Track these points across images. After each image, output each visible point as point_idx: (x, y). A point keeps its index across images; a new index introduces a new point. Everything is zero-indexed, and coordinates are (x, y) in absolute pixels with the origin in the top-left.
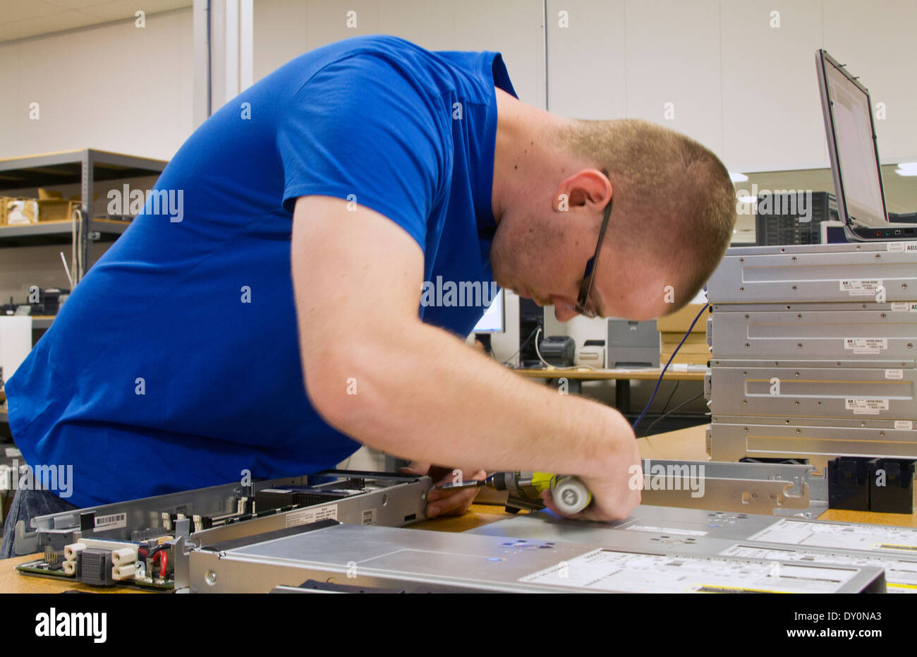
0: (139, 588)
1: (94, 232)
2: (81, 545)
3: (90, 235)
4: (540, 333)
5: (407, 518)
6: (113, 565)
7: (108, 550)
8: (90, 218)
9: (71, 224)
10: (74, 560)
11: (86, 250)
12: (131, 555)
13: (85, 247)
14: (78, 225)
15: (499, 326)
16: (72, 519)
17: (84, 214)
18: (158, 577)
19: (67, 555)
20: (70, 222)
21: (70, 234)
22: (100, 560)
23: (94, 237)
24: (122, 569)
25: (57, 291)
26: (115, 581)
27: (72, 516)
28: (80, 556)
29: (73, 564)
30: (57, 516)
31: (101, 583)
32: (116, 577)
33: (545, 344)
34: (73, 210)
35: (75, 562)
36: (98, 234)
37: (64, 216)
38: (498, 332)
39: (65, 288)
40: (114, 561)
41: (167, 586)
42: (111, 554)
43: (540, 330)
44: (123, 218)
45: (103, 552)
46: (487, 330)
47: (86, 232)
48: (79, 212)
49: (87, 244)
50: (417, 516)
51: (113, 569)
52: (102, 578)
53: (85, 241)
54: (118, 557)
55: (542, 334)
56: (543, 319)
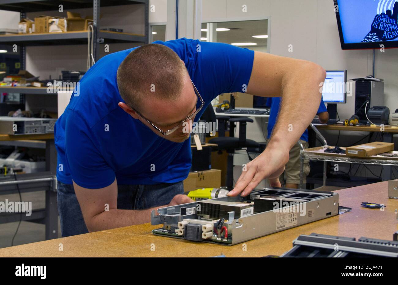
0: (214, 243)
1: (100, 38)
2: (185, 222)
3: (98, 40)
4: (368, 104)
5: (328, 214)
6: (203, 232)
7: (201, 225)
8: (98, 30)
9: (87, 33)
10: (183, 229)
11: (96, 49)
12: (210, 228)
13: (95, 47)
14: (91, 34)
15: (342, 99)
16: (174, 209)
17: (94, 27)
18: (224, 238)
19: (179, 226)
20: (86, 32)
21: (87, 39)
22: (197, 229)
23: (101, 41)
24: (207, 234)
25: (78, 72)
26: (203, 239)
27: (174, 208)
28: (186, 227)
29: (182, 230)
30: (169, 208)
31: (197, 240)
32: (204, 237)
33: (371, 111)
34: (88, 25)
35: (184, 230)
36: (103, 40)
37: (82, 29)
38: (342, 102)
39: (83, 71)
40: (203, 230)
41: (228, 242)
42: (201, 227)
43: (368, 102)
44: (117, 30)
45: (199, 226)
46: (334, 101)
47: (96, 38)
48: (92, 26)
49: (96, 46)
50: (332, 213)
51: (203, 234)
52: (197, 237)
53: (95, 44)
54: (205, 228)
55: (369, 104)
56: (370, 96)
